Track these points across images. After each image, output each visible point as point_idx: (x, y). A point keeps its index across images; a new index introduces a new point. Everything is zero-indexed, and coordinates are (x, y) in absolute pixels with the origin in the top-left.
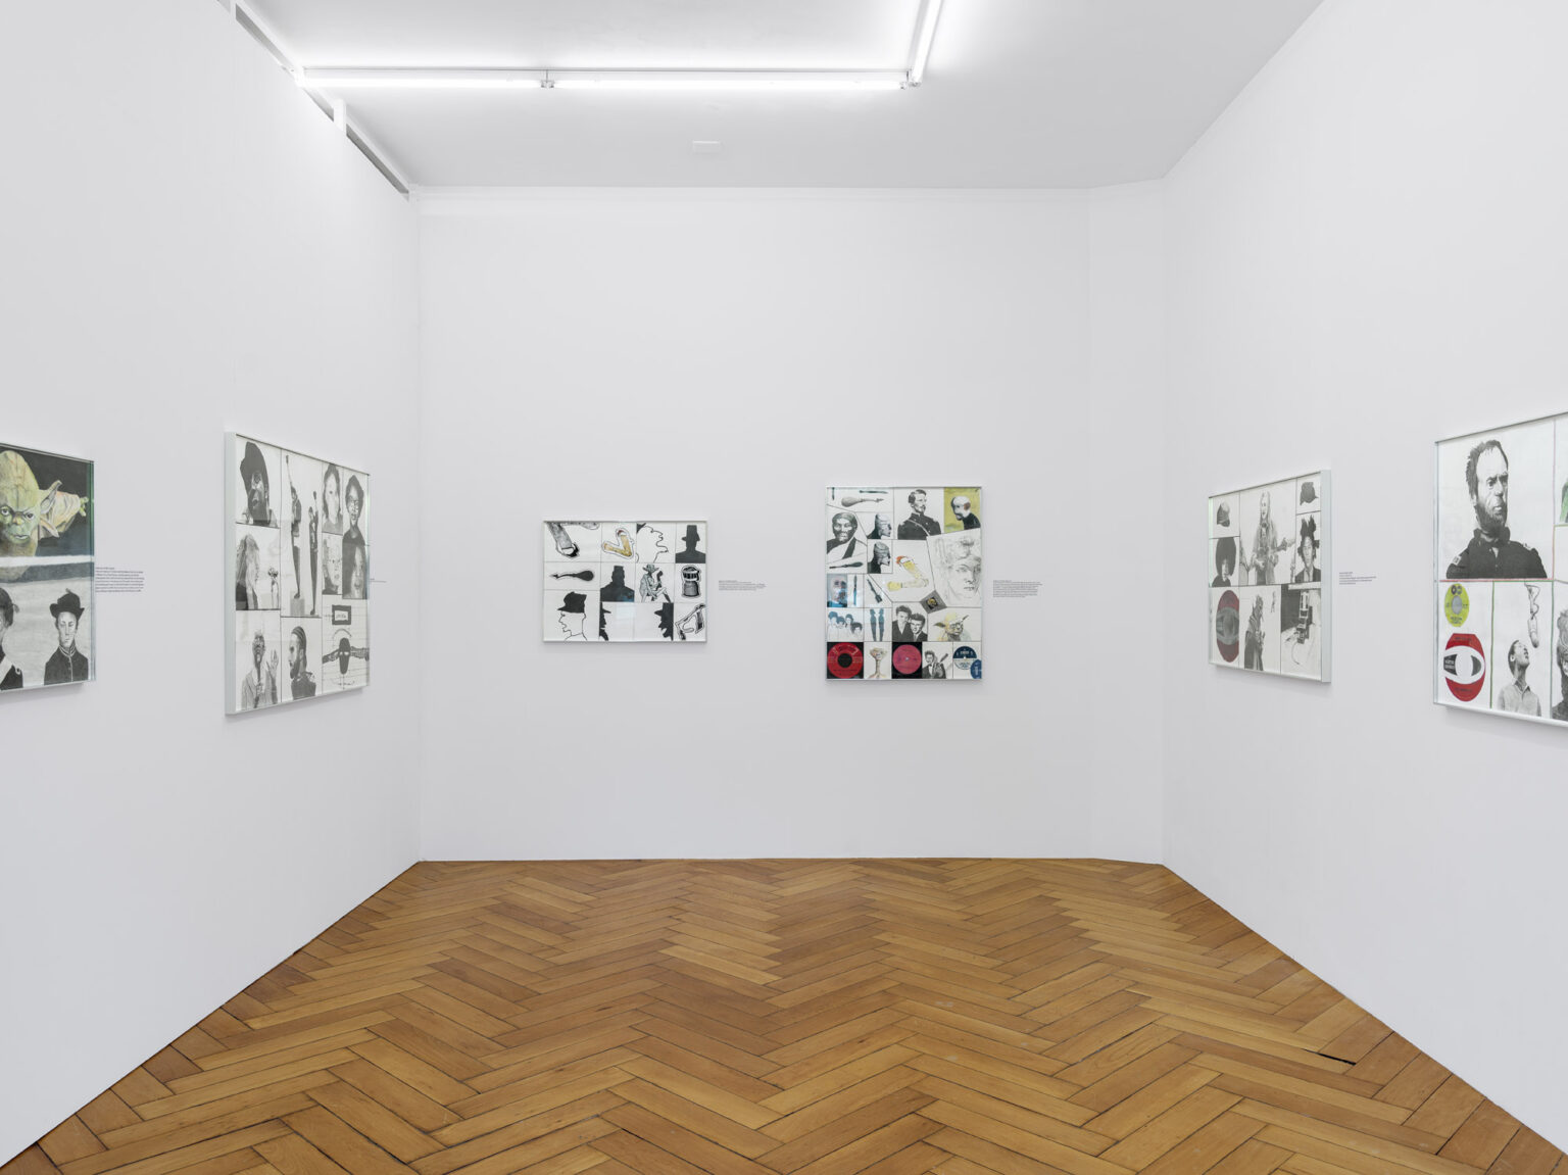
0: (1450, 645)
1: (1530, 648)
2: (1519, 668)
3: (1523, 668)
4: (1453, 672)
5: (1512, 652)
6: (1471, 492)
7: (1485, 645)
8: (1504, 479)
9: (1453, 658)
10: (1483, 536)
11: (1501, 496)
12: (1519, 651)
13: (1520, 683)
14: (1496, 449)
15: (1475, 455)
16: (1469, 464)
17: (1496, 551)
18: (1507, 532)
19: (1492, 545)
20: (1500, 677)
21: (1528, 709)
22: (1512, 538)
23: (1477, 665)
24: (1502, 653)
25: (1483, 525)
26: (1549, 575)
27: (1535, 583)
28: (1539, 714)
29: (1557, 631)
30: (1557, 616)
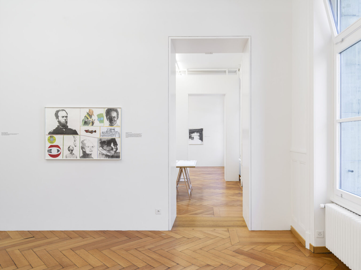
0: (49, 147)
1: (74, 147)
2: (71, 151)
3: (72, 150)
4: (51, 152)
5: (69, 148)
6: (56, 118)
7: (61, 147)
8: (66, 117)
9: (51, 150)
10: (60, 127)
11: (66, 120)
12: (70, 147)
13: (71, 153)
14: (64, 111)
15: (58, 112)
16: (56, 113)
17: (64, 130)
18: (68, 126)
19: (63, 128)
20: (65, 152)
21: (74, 157)
22: (69, 127)
23: (58, 151)
24: (66, 148)
25: (60, 125)
26: (79, 134)
27: (75, 136)
28: (77, 158)
29: (81, 144)
30: (81, 141)
